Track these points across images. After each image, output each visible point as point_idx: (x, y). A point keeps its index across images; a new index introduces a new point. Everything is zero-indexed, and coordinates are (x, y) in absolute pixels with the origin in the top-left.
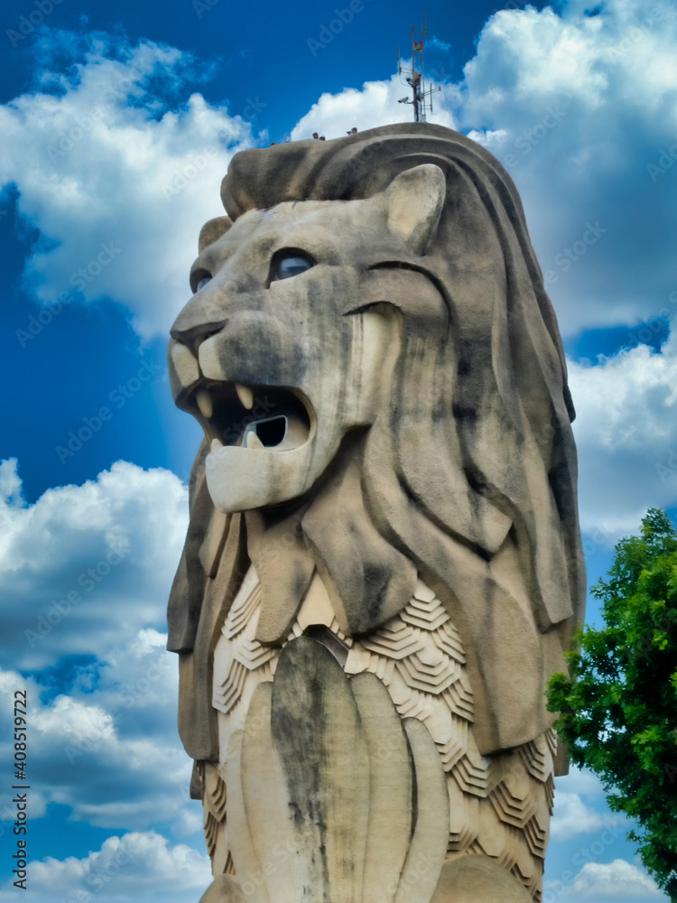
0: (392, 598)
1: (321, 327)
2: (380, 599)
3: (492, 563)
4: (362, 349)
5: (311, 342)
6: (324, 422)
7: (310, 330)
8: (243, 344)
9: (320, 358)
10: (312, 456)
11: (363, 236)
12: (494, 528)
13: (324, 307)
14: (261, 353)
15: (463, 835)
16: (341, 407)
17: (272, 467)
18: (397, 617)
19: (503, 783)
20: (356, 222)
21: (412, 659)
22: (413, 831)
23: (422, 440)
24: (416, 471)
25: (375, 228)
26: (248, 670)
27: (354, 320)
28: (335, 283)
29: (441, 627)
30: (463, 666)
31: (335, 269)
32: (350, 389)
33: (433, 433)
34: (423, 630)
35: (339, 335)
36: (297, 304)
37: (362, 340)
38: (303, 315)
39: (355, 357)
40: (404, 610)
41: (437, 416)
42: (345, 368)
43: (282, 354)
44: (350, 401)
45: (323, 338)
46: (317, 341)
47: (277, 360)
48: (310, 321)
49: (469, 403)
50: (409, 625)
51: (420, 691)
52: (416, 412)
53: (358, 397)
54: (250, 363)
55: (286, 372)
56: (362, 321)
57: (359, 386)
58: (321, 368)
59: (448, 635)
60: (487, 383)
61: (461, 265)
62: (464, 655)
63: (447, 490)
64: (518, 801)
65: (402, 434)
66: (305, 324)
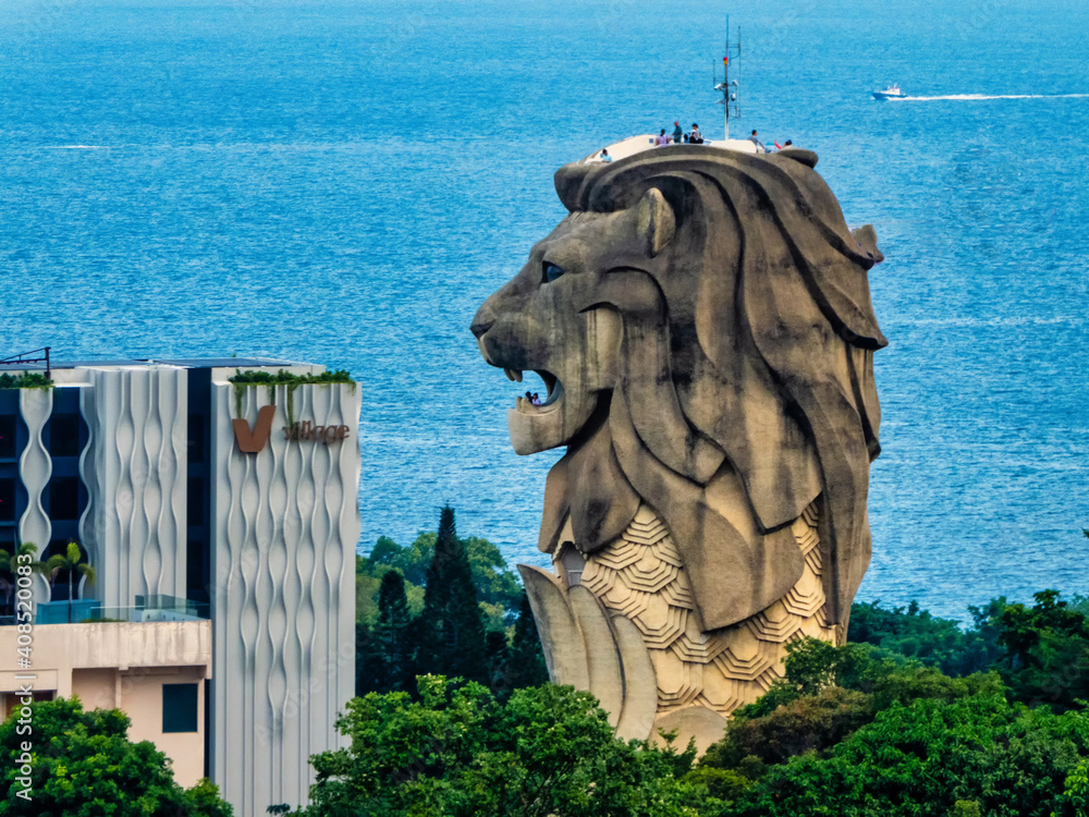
0: (611, 524)
1: (563, 322)
2: (598, 527)
3: (707, 489)
4: (595, 336)
5: (556, 333)
6: (570, 391)
7: (556, 324)
8: (499, 341)
9: (564, 345)
10: (564, 416)
11: (613, 243)
12: (706, 464)
13: (564, 307)
14: (511, 347)
15: (682, 693)
16: (584, 379)
17: (532, 426)
18: (619, 537)
19: (728, 649)
20: (609, 232)
21: (631, 567)
22: (624, 697)
23: (648, 400)
24: (643, 424)
25: (625, 235)
27: (588, 314)
28: (574, 288)
29: (661, 540)
30: (679, 569)
31: (578, 276)
32: (590, 365)
33: (657, 394)
34: (641, 545)
35: (576, 327)
36: (546, 306)
37: (595, 329)
38: (550, 314)
39: (590, 343)
40: (626, 531)
41: (660, 381)
42: (584, 350)
43: (528, 348)
44: (591, 374)
45: (565, 331)
46: (560, 332)
47: (523, 351)
48: (555, 318)
49: (683, 370)
50: (630, 542)
51: (639, 591)
52: (643, 379)
53: (598, 370)
54: (504, 355)
55: (531, 360)
56: (595, 315)
57: (597, 363)
58: (564, 352)
59: (665, 548)
60: (697, 354)
61: (679, 264)
62: (679, 561)
63: (665, 437)
64: (746, 661)
65: (631, 397)
66: (552, 320)
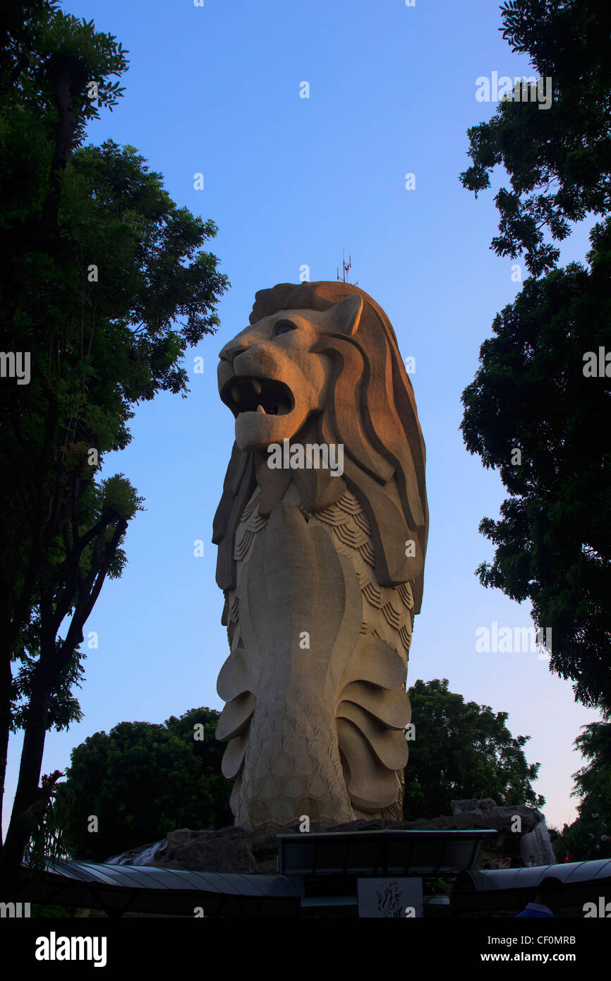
1: (298, 355)
3: (384, 487)
12: (385, 470)
13: (300, 347)
15: (369, 625)
18: (336, 505)
19: (390, 603)
21: (343, 527)
22: (342, 616)
23: (350, 421)
26: (254, 533)
29: (359, 514)
30: (370, 536)
34: (349, 514)
35: (306, 362)
40: (339, 502)
41: (358, 410)
44: (313, 396)
50: (342, 510)
51: (347, 545)
52: (347, 407)
53: (317, 395)
59: (362, 519)
62: (370, 531)
64: (398, 614)
